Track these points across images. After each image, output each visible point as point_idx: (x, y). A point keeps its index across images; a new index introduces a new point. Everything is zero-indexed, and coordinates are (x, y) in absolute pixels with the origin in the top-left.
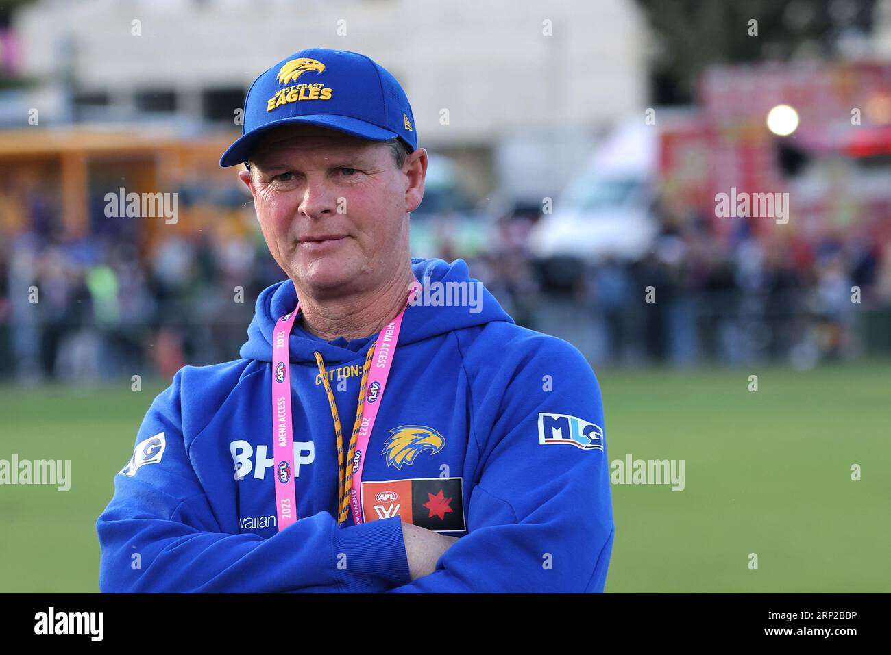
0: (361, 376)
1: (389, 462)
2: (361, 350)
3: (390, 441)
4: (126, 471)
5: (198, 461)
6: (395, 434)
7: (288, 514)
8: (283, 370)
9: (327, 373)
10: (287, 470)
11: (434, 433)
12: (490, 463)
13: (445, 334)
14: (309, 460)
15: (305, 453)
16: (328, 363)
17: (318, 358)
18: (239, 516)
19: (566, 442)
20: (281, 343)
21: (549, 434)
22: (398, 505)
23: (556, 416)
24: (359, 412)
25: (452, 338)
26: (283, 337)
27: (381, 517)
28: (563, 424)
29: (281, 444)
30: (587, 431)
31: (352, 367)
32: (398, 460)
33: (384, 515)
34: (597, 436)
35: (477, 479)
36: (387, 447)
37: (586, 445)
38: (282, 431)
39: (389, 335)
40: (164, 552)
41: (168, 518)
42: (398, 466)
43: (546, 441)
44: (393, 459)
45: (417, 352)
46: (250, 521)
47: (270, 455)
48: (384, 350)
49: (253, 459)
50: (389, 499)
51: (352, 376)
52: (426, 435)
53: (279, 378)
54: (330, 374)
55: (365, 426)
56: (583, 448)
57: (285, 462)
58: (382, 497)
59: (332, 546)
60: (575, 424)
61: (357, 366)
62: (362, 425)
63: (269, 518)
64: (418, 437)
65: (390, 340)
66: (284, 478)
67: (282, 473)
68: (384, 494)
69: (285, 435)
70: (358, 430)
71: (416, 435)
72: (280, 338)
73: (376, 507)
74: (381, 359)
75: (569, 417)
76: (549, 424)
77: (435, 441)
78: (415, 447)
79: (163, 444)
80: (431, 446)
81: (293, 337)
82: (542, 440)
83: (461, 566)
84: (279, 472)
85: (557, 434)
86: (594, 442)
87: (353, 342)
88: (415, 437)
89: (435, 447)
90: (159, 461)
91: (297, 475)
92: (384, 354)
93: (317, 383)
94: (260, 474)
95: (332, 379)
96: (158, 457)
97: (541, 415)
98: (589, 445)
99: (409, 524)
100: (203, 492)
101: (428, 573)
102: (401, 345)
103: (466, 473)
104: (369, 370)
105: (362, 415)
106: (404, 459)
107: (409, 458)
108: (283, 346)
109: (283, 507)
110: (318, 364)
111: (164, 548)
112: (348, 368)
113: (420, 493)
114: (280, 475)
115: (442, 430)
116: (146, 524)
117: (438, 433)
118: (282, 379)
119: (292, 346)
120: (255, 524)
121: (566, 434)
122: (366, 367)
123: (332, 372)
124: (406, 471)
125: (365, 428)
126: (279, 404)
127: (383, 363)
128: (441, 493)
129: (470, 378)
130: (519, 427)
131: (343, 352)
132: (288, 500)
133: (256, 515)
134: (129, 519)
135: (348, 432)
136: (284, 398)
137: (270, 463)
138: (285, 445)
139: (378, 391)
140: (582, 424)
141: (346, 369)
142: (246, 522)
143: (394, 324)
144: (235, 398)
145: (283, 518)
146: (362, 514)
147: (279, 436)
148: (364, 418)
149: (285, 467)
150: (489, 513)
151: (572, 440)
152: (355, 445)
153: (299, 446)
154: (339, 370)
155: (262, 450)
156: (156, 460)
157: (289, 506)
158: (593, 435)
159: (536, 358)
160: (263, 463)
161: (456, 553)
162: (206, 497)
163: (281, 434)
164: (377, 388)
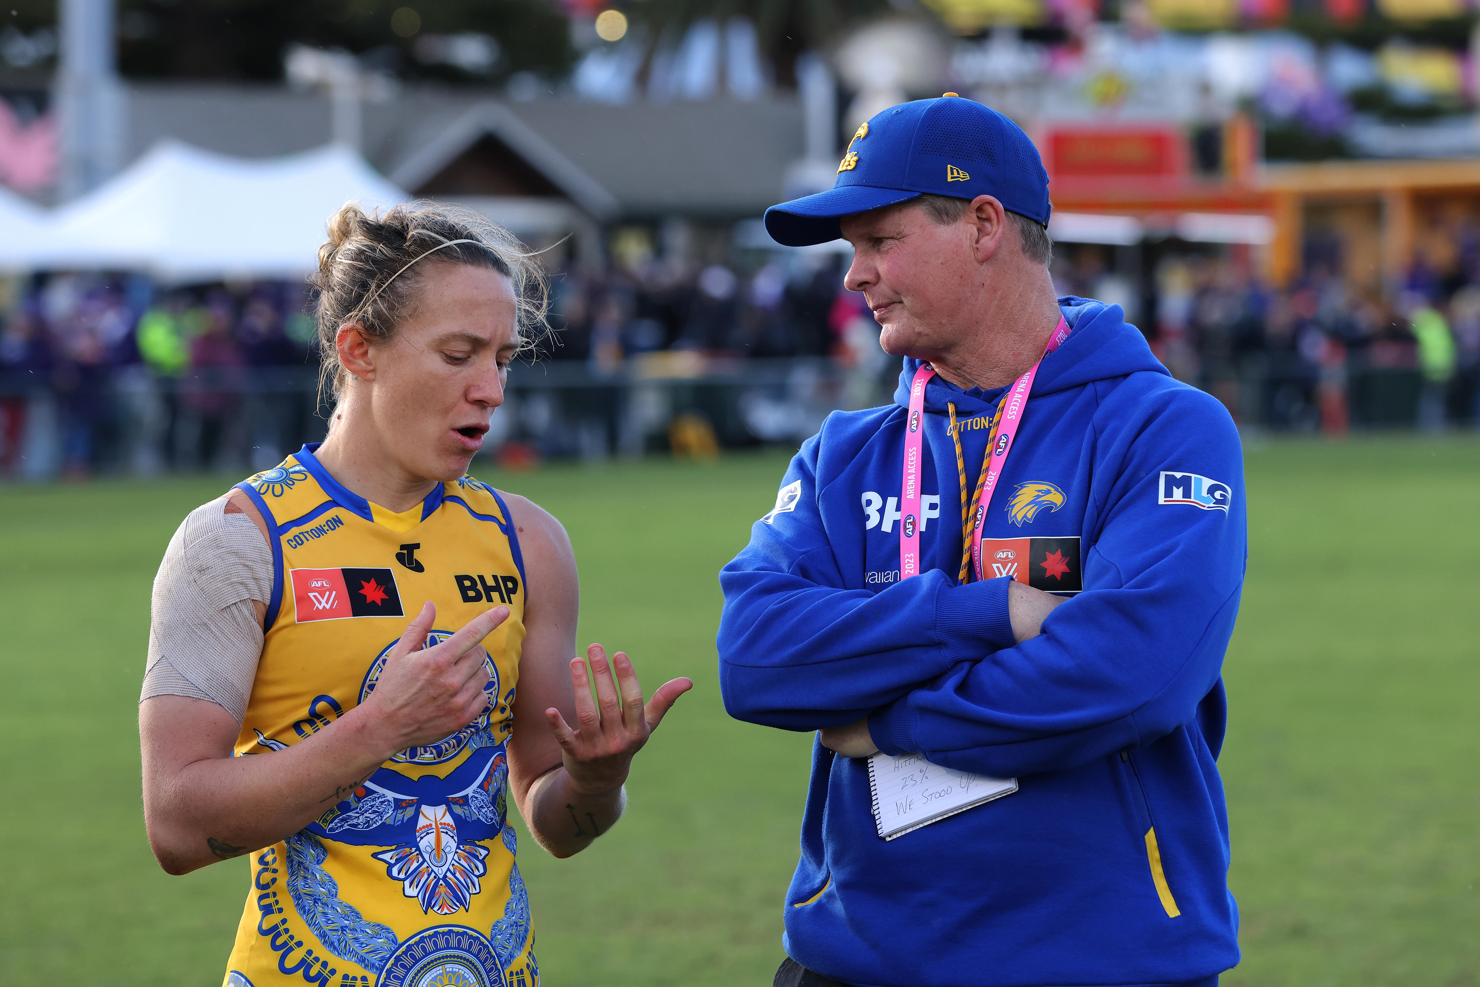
0: (990, 427)
1: (1011, 518)
2: (994, 402)
3: (1015, 497)
4: (767, 518)
5: (826, 510)
6: (1020, 490)
7: (911, 570)
8: (917, 419)
9: (958, 424)
10: (913, 524)
11: (1056, 490)
12: (1110, 522)
13: (1084, 384)
14: (935, 514)
15: (933, 507)
16: (959, 414)
17: (951, 408)
18: (865, 571)
19: (1187, 502)
20: (918, 391)
21: (1169, 493)
22: (1016, 564)
23: (1178, 475)
24: (984, 467)
25: (1090, 388)
26: (921, 385)
27: (998, 576)
28: (1185, 484)
29: (908, 497)
30: (1212, 490)
31: (983, 418)
32: (1019, 517)
33: (1001, 574)
34: (1222, 495)
35: (1094, 539)
36: (1010, 503)
37: (1208, 505)
38: (911, 482)
39: (1023, 385)
40: (772, 607)
41: (787, 570)
42: (1019, 523)
43: (1165, 501)
44: (1015, 516)
45: (1048, 404)
46: (874, 575)
47: (898, 508)
48: (1015, 401)
49: (882, 511)
50: (1007, 557)
51: (982, 427)
52: (1048, 492)
53: (912, 428)
54: (961, 425)
55: (990, 480)
56: (1205, 509)
57: (911, 515)
58: (1001, 555)
59: (935, 606)
60: (1199, 483)
61: (987, 418)
62: (988, 479)
63: (893, 573)
64: (1040, 494)
65: (1023, 390)
66: (909, 532)
67: (908, 527)
68: (1003, 552)
69: (914, 487)
70: (983, 485)
71: (1038, 491)
72: (918, 386)
73: (994, 566)
74: (1012, 411)
75: (1193, 476)
76: (1171, 482)
77: (1057, 498)
78: (1037, 504)
79: (799, 493)
80: (1052, 503)
81: (929, 386)
82: (1162, 500)
83: (1059, 630)
84: (905, 526)
85: (1178, 493)
86: (1218, 502)
87: (987, 392)
88: (1037, 493)
89: (1055, 504)
90: (792, 510)
91: (923, 529)
92: (1016, 405)
93: (948, 434)
94: (887, 527)
95: (962, 430)
96: (792, 506)
97: (1163, 474)
98: (1212, 505)
99: (1024, 586)
100: (829, 544)
101: (1034, 636)
102: (1033, 396)
103: (1084, 533)
104: (998, 423)
105: (987, 469)
106: (1025, 516)
107: (1029, 515)
108: (919, 394)
109: (906, 562)
110: (950, 414)
111: (772, 603)
112: (978, 419)
113: (1037, 552)
114: (906, 529)
115: (1064, 486)
116: (762, 577)
117: (1060, 490)
118: (915, 429)
119: (928, 395)
120: (879, 578)
121: (1187, 494)
122: (996, 419)
123: (963, 423)
124: (1026, 529)
125: (990, 482)
126: (910, 455)
127: (1013, 414)
128: (1059, 552)
129: (1097, 434)
130: (1138, 485)
131: (976, 403)
132: (912, 554)
133: (881, 569)
134: (749, 570)
135: (971, 487)
136: (915, 448)
137: (898, 516)
138: (913, 497)
139: (1006, 443)
140: (1207, 482)
141: (977, 421)
142: (870, 576)
143: (1029, 373)
144: (871, 447)
145: (906, 573)
146: (981, 572)
147: (908, 488)
148: (990, 472)
149: (911, 520)
150: (1097, 576)
151: (1192, 500)
152: (978, 500)
153: (928, 499)
154: (969, 421)
155: (892, 501)
156: (790, 509)
157: (913, 561)
158: (1218, 494)
159: (1165, 413)
160: (892, 515)
161: (1058, 617)
162: (831, 549)
163: (909, 486)
164: (1005, 441)
